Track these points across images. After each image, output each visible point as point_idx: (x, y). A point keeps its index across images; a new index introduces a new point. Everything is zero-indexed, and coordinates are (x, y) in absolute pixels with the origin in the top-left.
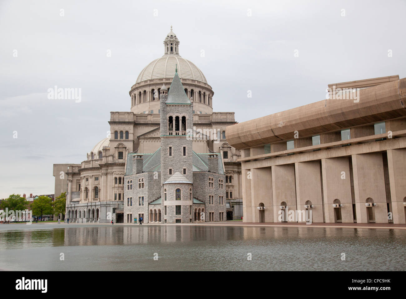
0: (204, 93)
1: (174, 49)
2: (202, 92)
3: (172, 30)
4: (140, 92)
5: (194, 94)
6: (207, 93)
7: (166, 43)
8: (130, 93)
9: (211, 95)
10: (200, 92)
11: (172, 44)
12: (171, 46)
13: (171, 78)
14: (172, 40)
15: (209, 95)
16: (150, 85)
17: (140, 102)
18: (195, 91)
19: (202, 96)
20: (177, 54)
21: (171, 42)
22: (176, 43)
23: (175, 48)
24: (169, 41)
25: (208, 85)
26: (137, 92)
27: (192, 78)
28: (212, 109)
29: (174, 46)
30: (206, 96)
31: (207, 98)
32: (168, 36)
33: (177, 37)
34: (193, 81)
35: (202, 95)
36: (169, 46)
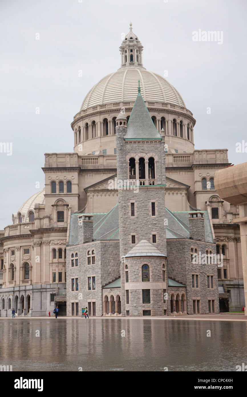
0: (181, 122)
1: (135, 58)
2: (178, 121)
3: (131, 29)
4: (87, 124)
5: (166, 123)
6: (186, 122)
7: (123, 50)
8: (73, 125)
9: (191, 124)
10: (175, 120)
11: (131, 51)
12: (131, 53)
13: (131, 102)
14: (131, 44)
15: (188, 124)
16: (101, 113)
17: (87, 138)
18: (167, 119)
19: (178, 127)
20: (140, 65)
21: (131, 48)
22: (138, 49)
23: (137, 56)
24: (127, 47)
25: (187, 110)
26: (82, 124)
27: (163, 101)
28: (194, 145)
29: (135, 54)
30: (183, 127)
31: (185, 129)
32: (126, 39)
33: (139, 39)
34: (164, 104)
35: (177, 125)
36: (128, 54)
